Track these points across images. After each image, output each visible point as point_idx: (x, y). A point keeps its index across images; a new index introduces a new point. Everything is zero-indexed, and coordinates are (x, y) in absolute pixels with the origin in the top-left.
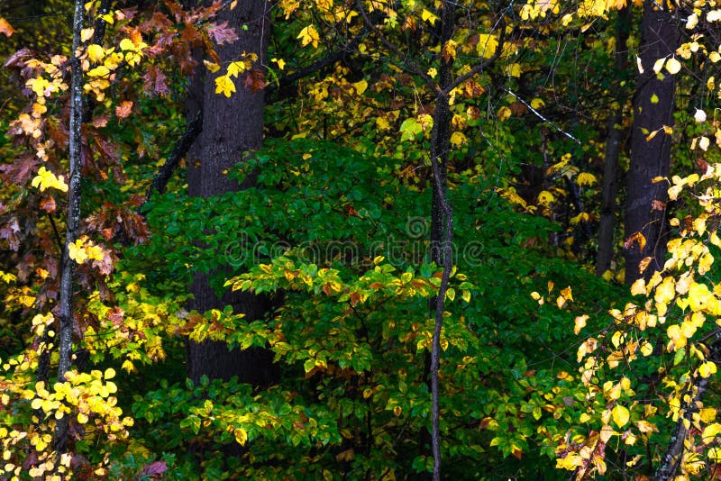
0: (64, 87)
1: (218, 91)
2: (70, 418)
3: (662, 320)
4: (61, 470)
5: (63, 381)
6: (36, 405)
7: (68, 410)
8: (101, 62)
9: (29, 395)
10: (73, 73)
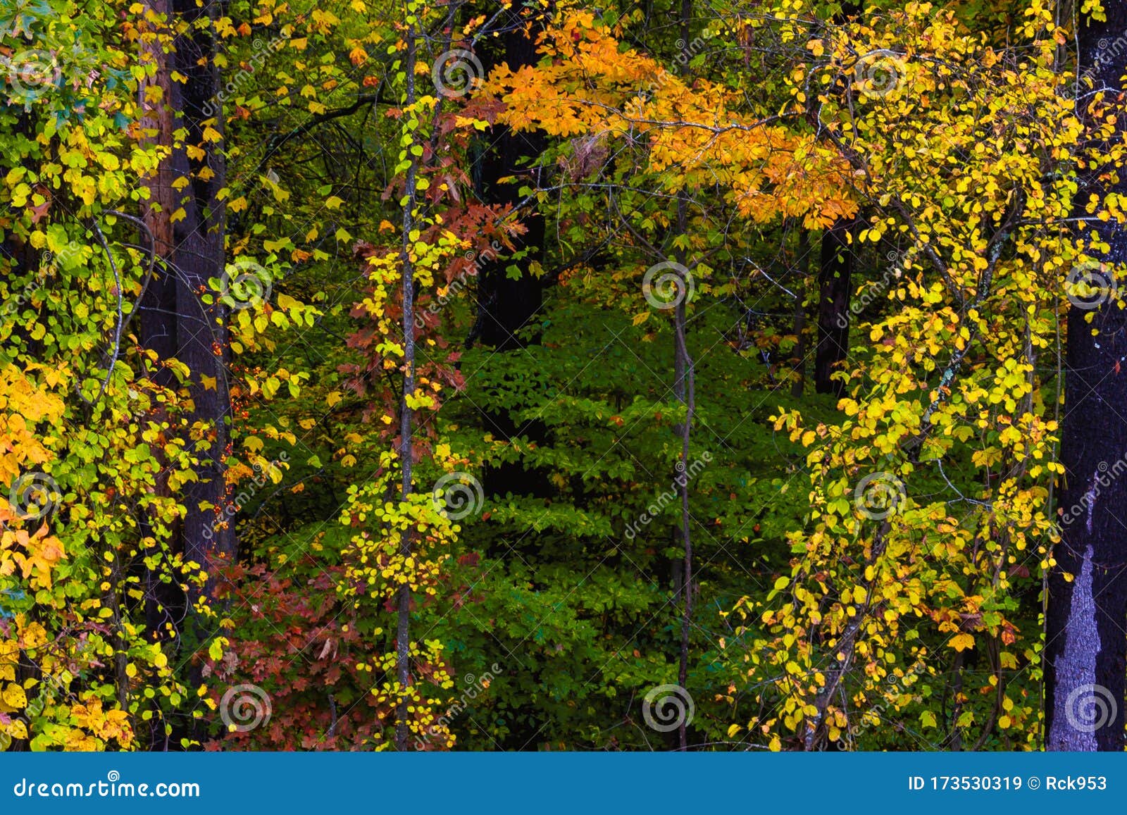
0: (398, 276)
1: (508, 276)
2: (412, 530)
3: (873, 433)
4: (406, 570)
5: (407, 501)
6: (385, 519)
7: (411, 523)
8: (424, 254)
9: (379, 512)
10: (405, 267)
